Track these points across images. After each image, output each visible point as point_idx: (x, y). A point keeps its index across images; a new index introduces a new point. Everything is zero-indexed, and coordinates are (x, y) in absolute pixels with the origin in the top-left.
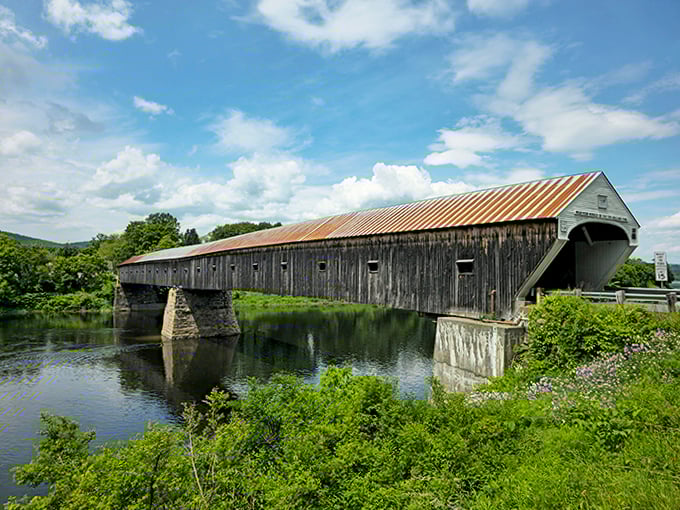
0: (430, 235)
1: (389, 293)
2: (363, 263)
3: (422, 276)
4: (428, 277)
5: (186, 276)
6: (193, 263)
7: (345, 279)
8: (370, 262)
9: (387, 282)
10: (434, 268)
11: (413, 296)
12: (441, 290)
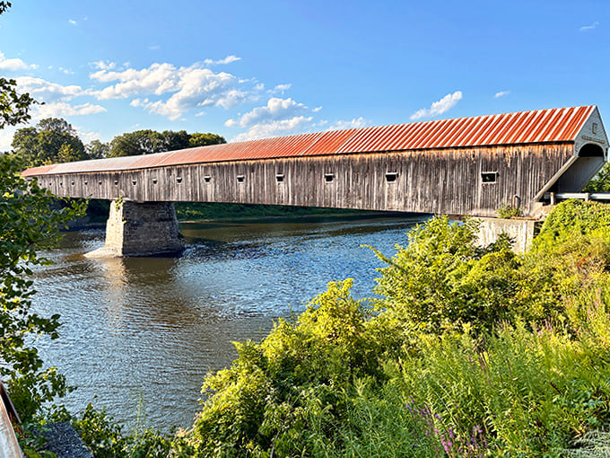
0: (455, 151)
1: (409, 200)
2: (379, 175)
3: (445, 185)
4: (451, 186)
5: (135, 187)
6: (146, 175)
7: (356, 189)
8: (387, 173)
9: (406, 190)
10: (458, 178)
11: (434, 202)
12: (464, 197)
